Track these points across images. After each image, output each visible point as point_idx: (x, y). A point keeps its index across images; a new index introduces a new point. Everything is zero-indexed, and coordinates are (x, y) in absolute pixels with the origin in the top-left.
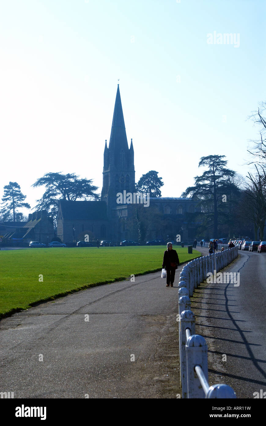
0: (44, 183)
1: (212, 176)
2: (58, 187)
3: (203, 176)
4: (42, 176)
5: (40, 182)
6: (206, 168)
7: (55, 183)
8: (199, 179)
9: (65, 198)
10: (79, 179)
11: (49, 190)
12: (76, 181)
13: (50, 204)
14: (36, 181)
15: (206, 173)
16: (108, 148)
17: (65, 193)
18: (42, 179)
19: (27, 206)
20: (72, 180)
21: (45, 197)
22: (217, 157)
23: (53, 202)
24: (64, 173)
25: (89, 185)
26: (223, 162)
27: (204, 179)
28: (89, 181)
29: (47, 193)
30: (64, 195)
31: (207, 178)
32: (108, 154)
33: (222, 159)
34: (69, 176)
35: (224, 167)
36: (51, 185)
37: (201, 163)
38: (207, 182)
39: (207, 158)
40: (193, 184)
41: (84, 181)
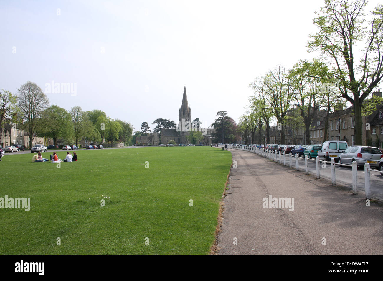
0: (156, 122)
1: (221, 119)
2: (162, 124)
3: (218, 119)
4: (156, 120)
5: (155, 122)
6: (220, 116)
7: (161, 122)
8: (216, 120)
9: (164, 128)
10: (170, 121)
11: (158, 125)
12: (169, 122)
13: (159, 130)
14: (153, 121)
15: (219, 118)
16: (181, 108)
17: (165, 126)
18: (156, 121)
19: (150, 131)
20: (167, 121)
21: (157, 127)
22: (224, 112)
23: (160, 129)
24: (164, 119)
25: (173, 123)
26: (226, 114)
27: (219, 121)
28: (174, 122)
29: (157, 126)
30: (164, 127)
31: (220, 120)
32: (181, 111)
33: (226, 113)
34: (166, 120)
35: (226, 116)
36: (159, 123)
37: (217, 114)
38: (219, 122)
39: (220, 112)
40: (214, 122)
41: (172, 122)
